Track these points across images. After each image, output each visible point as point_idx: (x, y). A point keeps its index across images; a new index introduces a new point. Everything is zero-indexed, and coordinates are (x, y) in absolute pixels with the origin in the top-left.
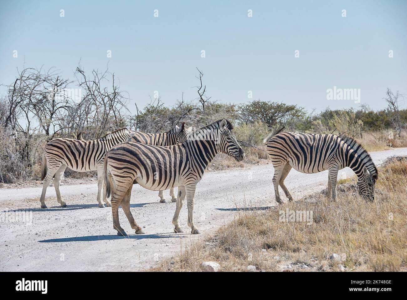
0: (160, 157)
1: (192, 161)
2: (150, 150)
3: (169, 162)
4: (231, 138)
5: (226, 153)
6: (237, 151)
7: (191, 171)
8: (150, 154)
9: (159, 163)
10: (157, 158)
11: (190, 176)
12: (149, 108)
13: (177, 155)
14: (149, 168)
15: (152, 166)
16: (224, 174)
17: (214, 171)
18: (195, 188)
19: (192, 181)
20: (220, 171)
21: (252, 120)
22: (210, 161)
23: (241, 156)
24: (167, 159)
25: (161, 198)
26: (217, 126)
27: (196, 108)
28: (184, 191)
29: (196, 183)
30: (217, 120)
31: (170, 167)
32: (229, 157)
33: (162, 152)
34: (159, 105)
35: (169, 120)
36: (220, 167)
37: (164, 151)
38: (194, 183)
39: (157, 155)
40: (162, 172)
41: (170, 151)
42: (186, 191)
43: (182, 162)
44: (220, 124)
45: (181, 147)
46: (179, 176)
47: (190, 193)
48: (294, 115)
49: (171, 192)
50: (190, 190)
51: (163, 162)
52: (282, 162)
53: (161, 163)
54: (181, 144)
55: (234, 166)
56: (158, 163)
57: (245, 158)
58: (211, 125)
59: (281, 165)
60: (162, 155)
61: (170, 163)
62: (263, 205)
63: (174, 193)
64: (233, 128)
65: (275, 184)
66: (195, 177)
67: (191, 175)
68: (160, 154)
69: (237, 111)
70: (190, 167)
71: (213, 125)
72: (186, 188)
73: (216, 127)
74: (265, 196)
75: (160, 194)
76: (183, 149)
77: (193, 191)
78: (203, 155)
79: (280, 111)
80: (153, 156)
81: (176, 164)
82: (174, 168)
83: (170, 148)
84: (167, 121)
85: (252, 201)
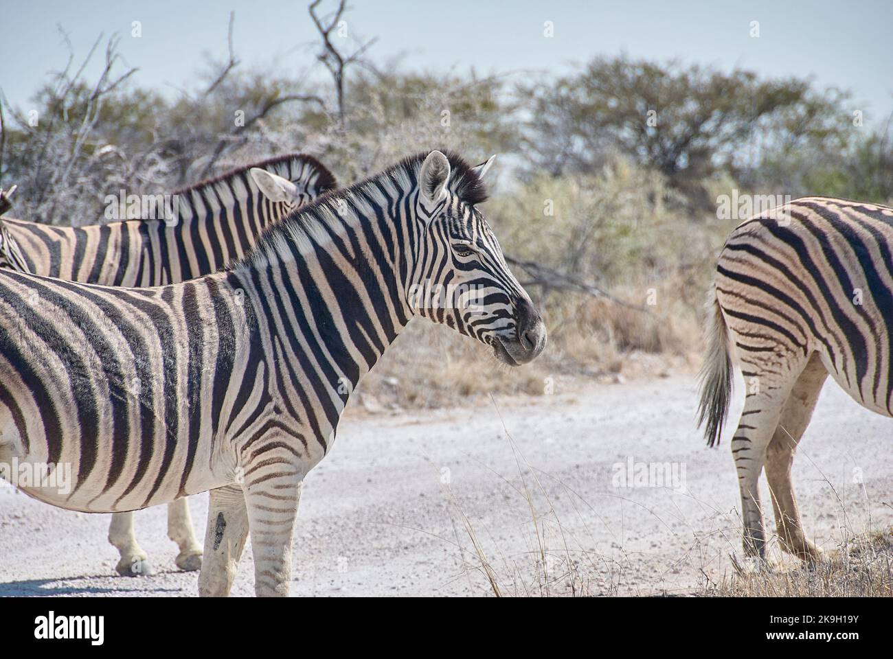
0: (115, 340)
1: (281, 360)
2: (64, 307)
3: (161, 368)
4: (475, 247)
5: (450, 323)
6: (503, 314)
7: (277, 410)
8: (65, 328)
9: (112, 372)
10: (103, 349)
11: (272, 436)
12: (59, 93)
13: (206, 330)
14: (63, 396)
15: (74, 388)
16: (445, 431)
17: (394, 415)
18: (294, 499)
19: (281, 460)
20: (425, 416)
21: (588, 156)
22: (371, 360)
23: (522, 338)
24: (151, 351)
25: (124, 550)
26: (406, 185)
27: (302, 93)
28: (241, 513)
29: (301, 472)
30: (407, 154)
31: (170, 390)
32: (468, 339)
33: (129, 317)
34: (113, 76)
35: (164, 155)
36: (426, 393)
37: (140, 312)
38: (290, 474)
39: (104, 330)
40: (126, 417)
41: (168, 310)
42: (251, 514)
43: (231, 365)
44: (420, 176)
45: (223, 292)
46: (213, 440)
47: (269, 523)
48: (797, 129)
49: (176, 523)
50: (271, 510)
51: (131, 365)
52: (780, 356)
53: (124, 371)
54: (224, 275)
55: (496, 390)
56: (106, 370)
57: (549, 350)
58: (377, 182)
59: (775, 369)
60: (129, 333)
61: (170, 370)
62: (642, 586)
63: (190, 522)
64: (485, 198)
65: (743, 463)
66: (296, 443)
67: (277, 434)
68: (115, 327)
69: (510, 110)
70: (270, 391)
71: (386, 182)
72: (249, 500)
73: (401, 192)
74: (650, 538)
75: (118, 532)
76: (235, 303)
77: (284, 511)
78: (335, 329)
79: (726, 110)
80: (80, 334)
81: (200, 375)
82: (190, 395)
83: (168, 296)
84: (153, 163)
85: (585, 564)
